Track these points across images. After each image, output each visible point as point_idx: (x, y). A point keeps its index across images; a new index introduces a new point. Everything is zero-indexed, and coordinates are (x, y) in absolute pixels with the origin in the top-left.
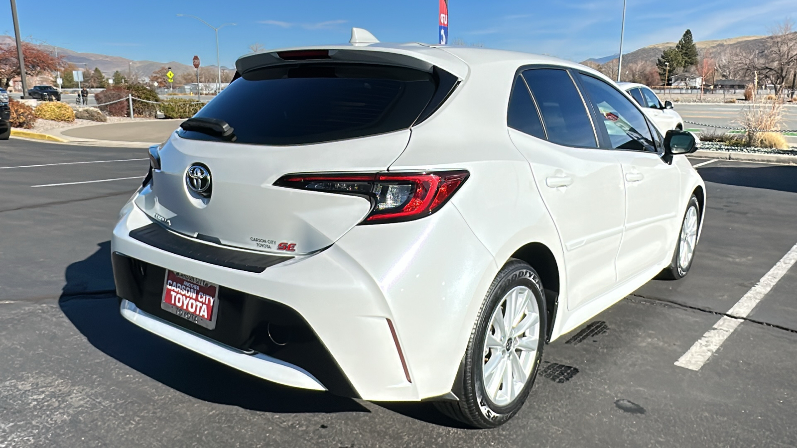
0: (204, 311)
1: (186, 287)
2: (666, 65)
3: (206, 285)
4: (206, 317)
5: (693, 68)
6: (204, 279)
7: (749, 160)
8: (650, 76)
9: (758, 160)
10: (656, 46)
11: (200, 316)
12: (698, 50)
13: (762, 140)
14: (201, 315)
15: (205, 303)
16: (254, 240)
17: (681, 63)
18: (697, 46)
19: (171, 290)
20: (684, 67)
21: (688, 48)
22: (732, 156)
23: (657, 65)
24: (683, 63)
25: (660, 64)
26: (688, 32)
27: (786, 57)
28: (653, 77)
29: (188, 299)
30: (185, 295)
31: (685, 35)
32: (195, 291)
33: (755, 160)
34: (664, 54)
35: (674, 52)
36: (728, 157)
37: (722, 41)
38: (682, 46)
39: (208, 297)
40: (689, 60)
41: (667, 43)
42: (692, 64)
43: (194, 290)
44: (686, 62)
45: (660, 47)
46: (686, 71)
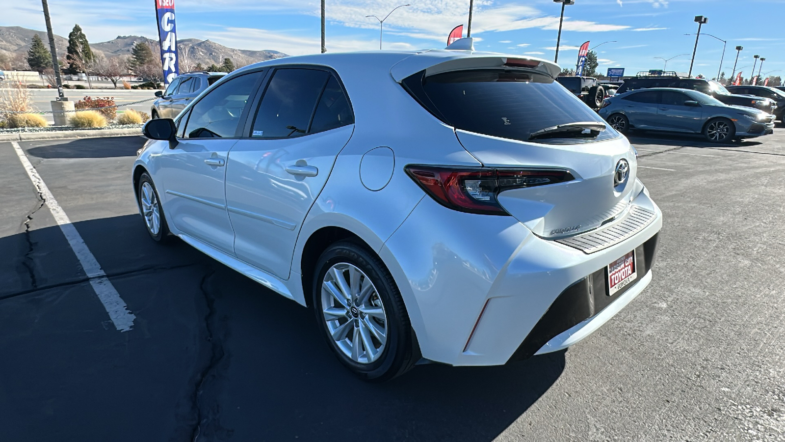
7: (40, 138)
9: (49, 138)
13: (27, 121)
22: (22, 137)
33: (46, 138)
36: (18, 138)
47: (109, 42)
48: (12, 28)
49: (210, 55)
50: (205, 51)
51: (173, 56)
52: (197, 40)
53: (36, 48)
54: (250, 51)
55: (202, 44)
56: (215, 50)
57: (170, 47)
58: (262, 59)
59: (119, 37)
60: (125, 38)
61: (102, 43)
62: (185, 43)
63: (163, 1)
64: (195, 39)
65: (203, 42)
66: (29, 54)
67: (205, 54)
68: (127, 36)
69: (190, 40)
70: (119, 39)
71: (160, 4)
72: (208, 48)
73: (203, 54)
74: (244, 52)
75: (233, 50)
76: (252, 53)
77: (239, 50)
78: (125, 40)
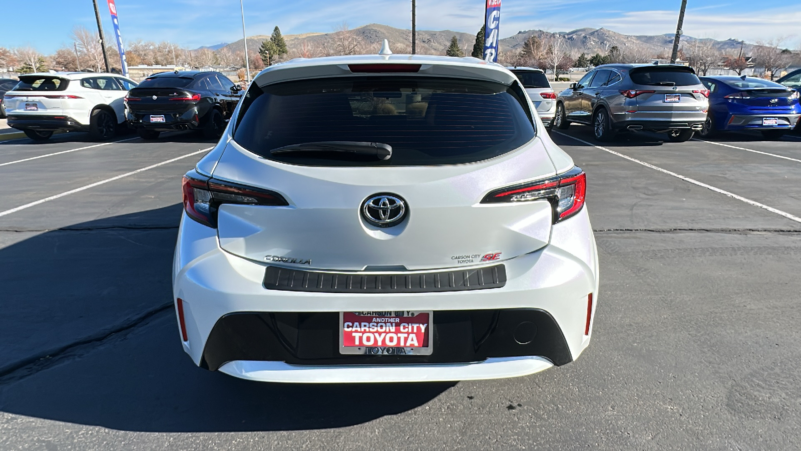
0: (412, 340)
1: (377, 323)
2: (266, 53)
3: (413, 314)
4: (416, 344)
5: (285, 56)
6: (408, 310)
8: (256, 61)
10: (253, 38)
11: (408, 347)
12: (285, 42)
14: (408, 344)
15: (412, 332)
16: (456, 258)
17: (276, 52)
18: (285, 39)
19: (352, 332)
20: (279, 54)
21: (279, 41)
23: (260, 53)
24: (278, 52)
25: (261, 52)
26: (276, 28)
27: (348, 49)
28: (258, 62)
29: (383, 335)
30: (377, 332)
31: (275, 30)
32: (394, 324)
34: (263, 44)
35: (270, 43)
37: (297, 35)
38: (274, 38)
39: (415, 326)
40: (281, 50)
41: (260, 36)
42: (283, 52)
43: (392, 324)
44: (279, 51)
45: (256, 39)
46: (281, 58)
47: (511, 38)
48: (443, 32)
49: (601, 43)
50: (597, 40)
51: (493, 51)
52: (591, 29)
53: (452, 47)
54: (646, 37)
55: (596, 33)
56: (607, 38)
57: (492, 43)
58: (659, 44)
59: (520, 32)
60: (525, 32)
61: (505, 39)
62: (578, 33)
63: (492, 1)
64: (589, 28)
65: (597, 31)
66: (447, 52)
67: (596, 43)
68: (527, 31)
69: (583, 30)
70: (520, 34)
71: (490, 4)
72: (601, 36)
73: (594, 44)
74: (639, 38)
75: (628, 37)
76: (648, 39)
77: (634, 36)
78: (524, 35)
